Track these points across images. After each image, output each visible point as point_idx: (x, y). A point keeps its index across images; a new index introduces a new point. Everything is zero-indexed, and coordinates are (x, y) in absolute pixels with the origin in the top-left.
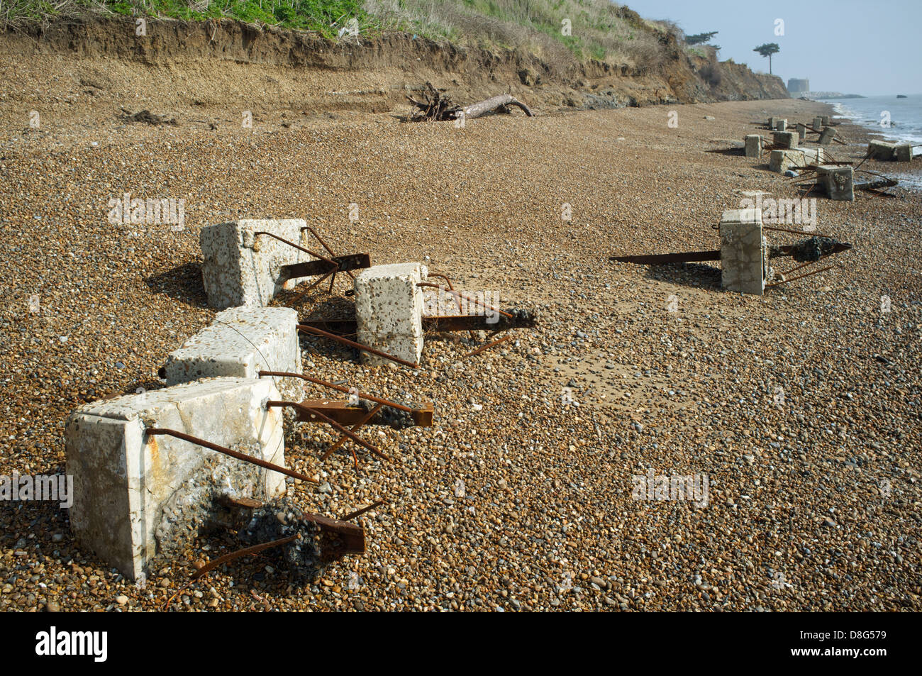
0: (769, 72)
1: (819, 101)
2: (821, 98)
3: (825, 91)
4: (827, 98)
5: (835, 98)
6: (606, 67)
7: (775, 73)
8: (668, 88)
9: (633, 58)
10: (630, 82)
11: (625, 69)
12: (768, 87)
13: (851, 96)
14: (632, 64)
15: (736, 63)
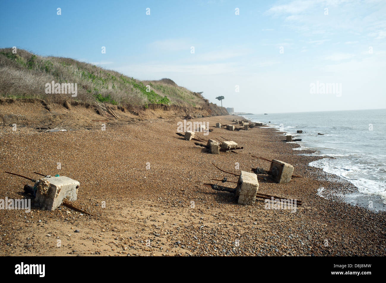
0: (221, 106)
1: (239, 116)
2: (240, 115)
3: (240, 112)
4: (241, 115)
5: (243, 115)
6: (196, 108)
7: (223, 106)
8: (208, 113)
9: (201, 106)
10: (200, 111)
11: (199, 108)
12: (223, 111)
13: (249, 114)
14: (201, 107)
15: (213, 103)
